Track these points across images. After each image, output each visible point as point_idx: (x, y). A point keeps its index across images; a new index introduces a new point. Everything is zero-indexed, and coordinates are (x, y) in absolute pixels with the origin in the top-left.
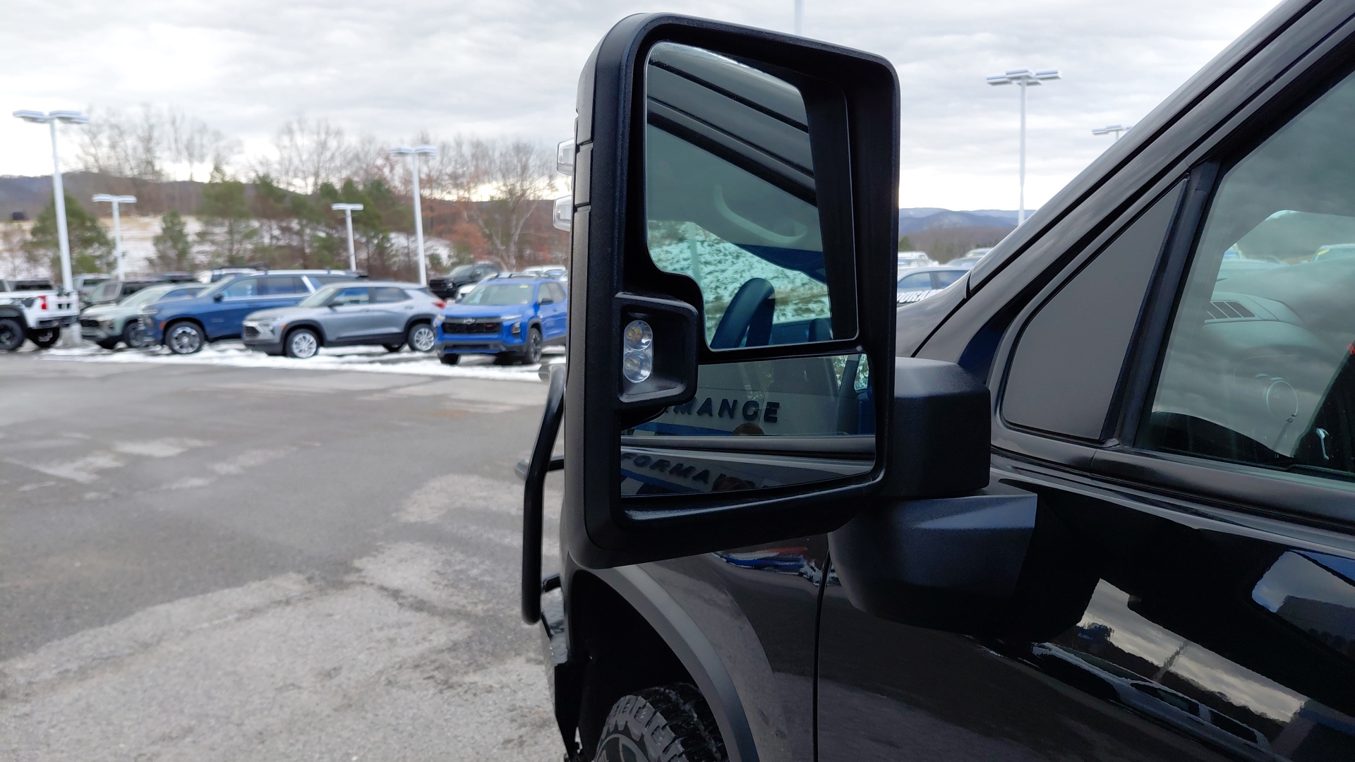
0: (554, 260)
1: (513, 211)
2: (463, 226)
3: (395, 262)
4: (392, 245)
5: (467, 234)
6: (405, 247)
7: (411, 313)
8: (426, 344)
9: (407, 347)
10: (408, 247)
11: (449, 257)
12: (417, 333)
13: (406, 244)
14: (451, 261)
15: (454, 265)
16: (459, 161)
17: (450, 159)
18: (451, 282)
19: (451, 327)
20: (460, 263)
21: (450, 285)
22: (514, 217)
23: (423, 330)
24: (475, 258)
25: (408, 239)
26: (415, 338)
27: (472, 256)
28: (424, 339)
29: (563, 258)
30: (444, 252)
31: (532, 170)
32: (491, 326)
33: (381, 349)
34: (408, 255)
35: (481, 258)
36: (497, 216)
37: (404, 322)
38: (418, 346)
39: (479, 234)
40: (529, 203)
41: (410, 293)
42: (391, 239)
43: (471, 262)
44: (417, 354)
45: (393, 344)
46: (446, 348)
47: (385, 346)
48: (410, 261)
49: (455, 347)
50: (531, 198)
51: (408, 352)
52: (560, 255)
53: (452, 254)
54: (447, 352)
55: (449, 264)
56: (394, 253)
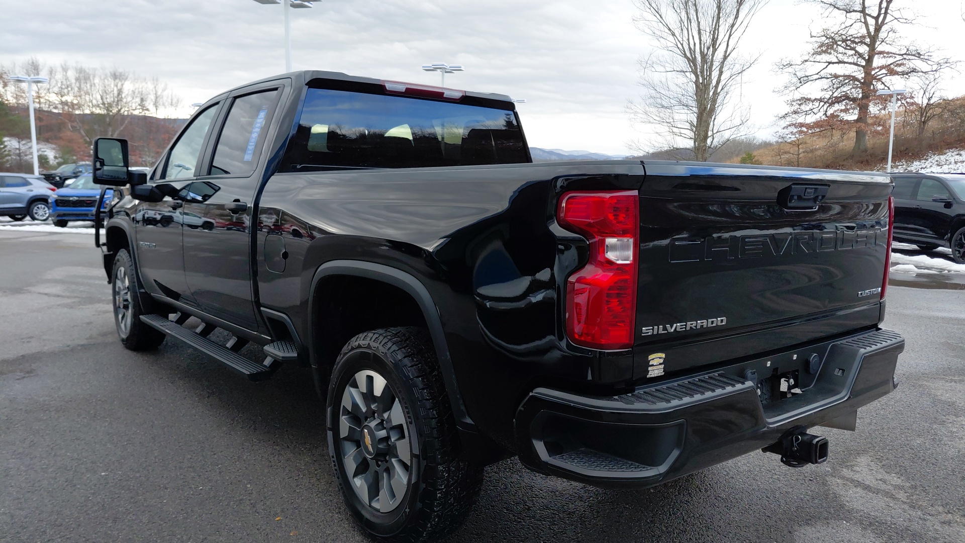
0: (143, 163)
1: (109, 125)
2: (68, 134)
3: (8, 161)
4: (5, 146)
5: (70, 141)
6: (17, 149)
7: (31, 194)
8: (43, 216)
9: (28, 218)
10: (19, 149)
11: (55, 157)
12: (36, 208)
13: (18, 147)
14: (57, 161)
15: (60, 164)
16: (65, 82)
17: (57, 82)
18: (59, 176)
19: (62, 202)
20: (65, 162)
21: (58, 178)
22: (110, 129)
23: (40, 206)
24: (77, 159)
25: (19, 142)
26: (35, 211)
27: (75, 158)
28: (41, 212)
29: (151, 162)
30: (51, 154)
31: (126, 93)
32: (90, 202)
33: (7, 218)
34: (19, 155)
35: (83, 160)
36: (96, 127)
37: (26, 200)
38: (36, 216)
39: (81, 141)
40: (124, 117)
41: (30, 180)
42: (4, 142)
43: (75, 162)
44: (36, 222)
45: (17, 215)
46: (59, 216)
47: (11, 216)
48: (20, 160)
49: (64, 215)
50: (126, 113)
51: (29, 221)
52: (149, 159)
53: (57, 155)
54: (59, 218)
55: (55, 163)
56: (7, 153)
